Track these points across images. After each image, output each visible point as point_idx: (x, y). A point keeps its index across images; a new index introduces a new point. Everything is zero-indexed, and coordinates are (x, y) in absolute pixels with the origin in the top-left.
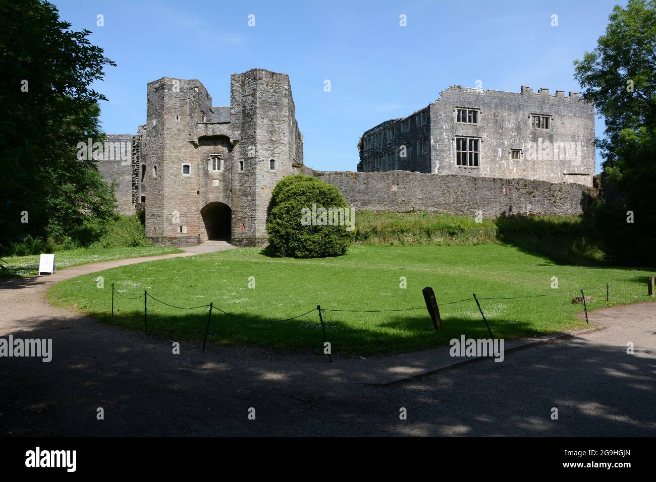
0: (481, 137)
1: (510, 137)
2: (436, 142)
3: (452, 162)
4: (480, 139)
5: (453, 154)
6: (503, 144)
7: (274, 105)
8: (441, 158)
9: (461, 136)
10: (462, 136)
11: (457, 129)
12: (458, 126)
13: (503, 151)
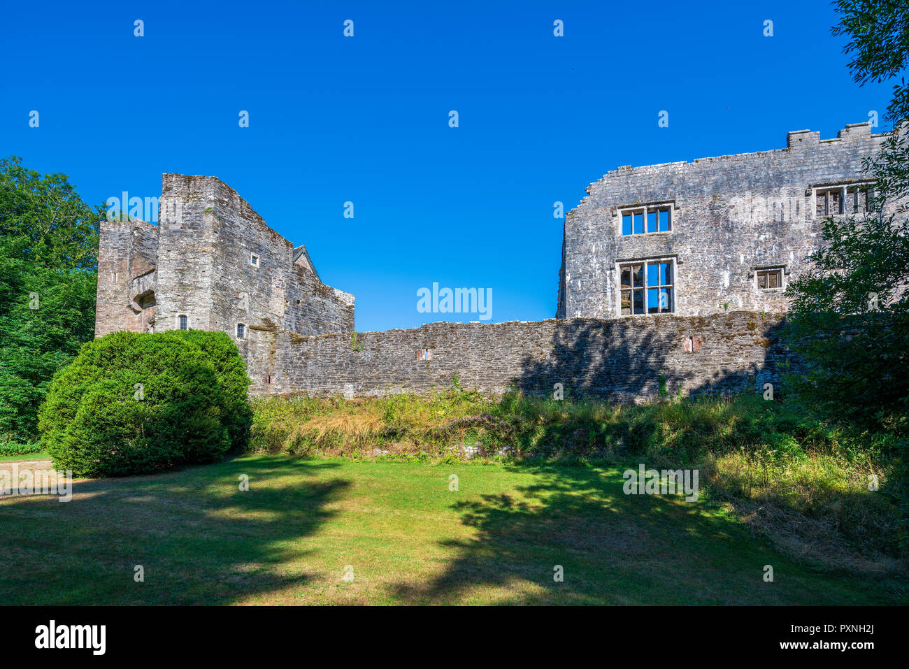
0: (676, 256)
1: (753, 245)
2: (575, 278)
3: (610, 309)
4: (674, 259)
5: (613, 296)
6: (735, 260)
7: (189, 228)
8: (586, 306)
9: (629, 260)
10: (633, 260)
11: (621, 249)
12: (624, 242)
13: (732, 275)
